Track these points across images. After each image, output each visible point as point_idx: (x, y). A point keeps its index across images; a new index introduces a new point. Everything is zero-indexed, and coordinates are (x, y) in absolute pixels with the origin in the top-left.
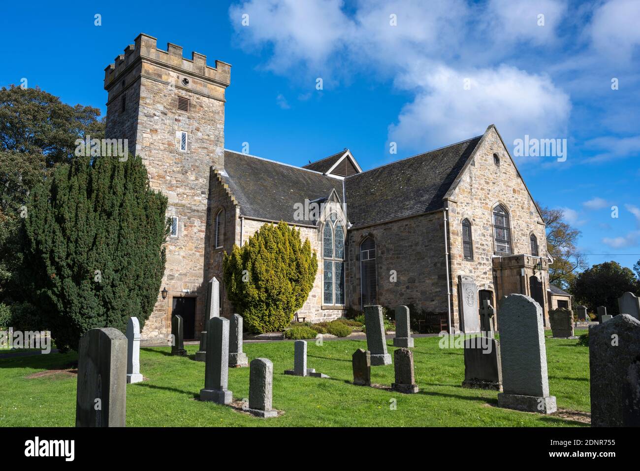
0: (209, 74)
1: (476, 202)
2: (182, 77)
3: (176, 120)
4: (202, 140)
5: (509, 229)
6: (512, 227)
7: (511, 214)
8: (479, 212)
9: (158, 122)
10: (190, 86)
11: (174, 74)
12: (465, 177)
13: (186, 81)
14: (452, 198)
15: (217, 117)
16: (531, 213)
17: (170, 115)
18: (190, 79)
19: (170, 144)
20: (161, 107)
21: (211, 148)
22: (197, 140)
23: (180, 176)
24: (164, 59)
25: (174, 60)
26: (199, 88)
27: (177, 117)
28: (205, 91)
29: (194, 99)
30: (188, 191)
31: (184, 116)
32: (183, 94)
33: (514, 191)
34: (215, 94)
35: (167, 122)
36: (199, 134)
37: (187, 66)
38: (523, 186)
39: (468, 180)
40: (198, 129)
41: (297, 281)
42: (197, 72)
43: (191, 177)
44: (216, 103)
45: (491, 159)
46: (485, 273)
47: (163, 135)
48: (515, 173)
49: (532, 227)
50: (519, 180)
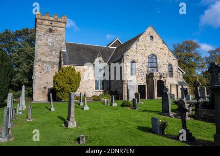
0: (59, 20)
1: (139, 54)
2: (50, 22)
3: (48, 36)
4: (57, 41)
5: (156, 63)
6: (158, 62)
7: (158, 58)
8: (140, 58)
9: (42, 37)
10: (53, 25)
11: (47, 22)
12: (134, 46)
13: (51, 23)
14: (126, 54)
15: (63, 33)
16: (170, 56)
17: (46, 34)
18: (53, 23)
19: (46, 43)
20: (43, 33)
21: (61, 43)
22: (56, 41)
23: (50, 53)
24: (43, 18)
25: (47, 18)
26: (56, 25)
28: (59, 26)
29: (54, 29)
30: (52, 57)
31: (51, 34)
32: (51, 27)
33: (161, 49)
34: (62, 26)
35: (45, 37)
36: (57, 39)
37: (51, 19)
38: (166, 46)
39: (135, 47)
40: (56, 38)
41: (71, 84)
42: (55, 20)
43: (54, 53)
44: (62, 29)
45: (148, 38)
46: (142, 79)
47: (44, 41)
48: (162, 42)
49: (170, 61)
50: (164, 44)
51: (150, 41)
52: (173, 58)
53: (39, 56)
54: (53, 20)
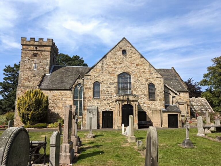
0: (44, 44)
1: (105, 74)
2: (35, 47)
3: (33, 61)
4: (42, 65)
6: (132, 81)
7: (132, 76)
8: (107, 78)
9: (26, 63)
10: (38, 49)
11: (32, 47)
12: (99, 64)
14: (87, 74)
15: (47, 57)
16: (151, 73)
17: (31, 59)
18: (38, 47)
19: (30, 68)
20: (27, 58)
21: (45, 67)
22: (40, 65)
23: (34, 78)
25: (32, 43)
26: (41, 49)
27: (33, 60)
29: (39, 53)
31: (35, 59)
32: (36, 52)
33: (137, 65)
35: (30, 62)
36: (41, 63)
39: (101, 65)
42: (39, 44)
43: (37, 77)
44: (48, 52)
45: (120, 53)
46: (109, 104)
47: (28, 66)
48: (140, 56)
49: (151, 80)
50: (142, 59)
51: (122, 56)
52: (156, 76)
53: (22, 81)
54: (37, 44)
